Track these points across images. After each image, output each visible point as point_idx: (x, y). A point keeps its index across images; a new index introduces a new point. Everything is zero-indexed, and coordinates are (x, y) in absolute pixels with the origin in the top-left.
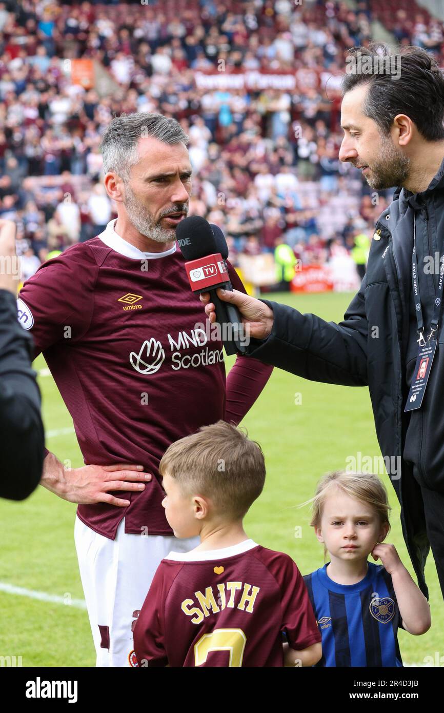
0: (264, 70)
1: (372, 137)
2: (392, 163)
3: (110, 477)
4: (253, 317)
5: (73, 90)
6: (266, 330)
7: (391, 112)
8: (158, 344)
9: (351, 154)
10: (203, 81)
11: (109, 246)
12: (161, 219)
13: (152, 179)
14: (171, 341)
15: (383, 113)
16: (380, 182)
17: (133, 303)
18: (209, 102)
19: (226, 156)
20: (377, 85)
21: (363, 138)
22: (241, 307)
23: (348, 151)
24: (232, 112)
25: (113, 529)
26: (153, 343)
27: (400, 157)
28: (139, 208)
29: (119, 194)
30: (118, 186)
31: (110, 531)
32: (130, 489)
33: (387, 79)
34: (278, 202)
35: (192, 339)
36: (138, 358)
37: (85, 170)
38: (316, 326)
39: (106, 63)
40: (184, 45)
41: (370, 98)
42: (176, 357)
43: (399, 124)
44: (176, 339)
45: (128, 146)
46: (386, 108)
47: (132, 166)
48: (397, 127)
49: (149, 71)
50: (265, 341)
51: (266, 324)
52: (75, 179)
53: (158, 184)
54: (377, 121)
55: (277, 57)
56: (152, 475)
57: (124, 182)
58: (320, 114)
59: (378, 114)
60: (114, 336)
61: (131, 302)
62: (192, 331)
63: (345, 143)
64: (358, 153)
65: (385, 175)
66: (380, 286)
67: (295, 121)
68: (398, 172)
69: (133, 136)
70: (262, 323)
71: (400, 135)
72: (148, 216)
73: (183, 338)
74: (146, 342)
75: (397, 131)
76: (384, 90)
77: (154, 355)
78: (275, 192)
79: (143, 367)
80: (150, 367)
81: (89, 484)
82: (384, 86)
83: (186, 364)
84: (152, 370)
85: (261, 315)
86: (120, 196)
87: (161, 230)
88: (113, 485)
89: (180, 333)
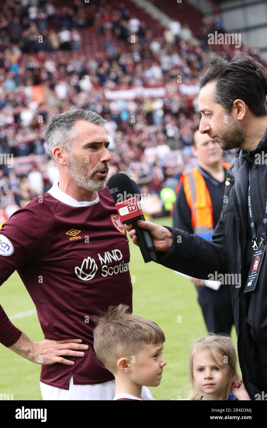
0: (146, 85)
1: (220, 117)
2: (233, 132)
3: (62, 347)
4: (161, 237)
5: (33, 106)
6: (169, 245)
7: (232, 99)
8: (92, 261)
9: (207, 128)
10: (109, 95)
11: (58, 199)
12: (94, 174)
13: (88, 146)
14: (101, 258)
15: (226, 99)
16: (226, 145)
17: (75, 235)
18: (114, 107)
19: (127, 137)
20: (221, 81)
21: (214, 117)
22: (152, 231)
23: (205, 126)
24: (128, 112)
25: (67, 383)
26: (89, 260)
27: (238, 128)
28: (80, 167)
29: (64, 160)
30: (63, 155)
31: (64, 385)
32: (75, 355)
33: (227, 77)
34: (160, 164)
35: (113, 256)
36: (81, 270)
37: (43, 152)
38: (199, 242)
39: (52, 87)
40: (98, 75)
41: (217, 91)
42: (105, 269)
43: (237, 106)
44: (103, 257)
45: (69, 127)
46: (228, 96)
47: (73, 139)
48: (235, 108)
49: (78, 89)
50: (168, 252)
51: (168, 242)
52: (38, 159)
53: (92, 149)
54: (223, 105)
55: (153, 77)
56: (89, 346)
57: (67, 151)
58: (181, 110)
59: (222, 100)
60: (63, 257)
61: (74, 234)
62: (113, 251)
63: (202, 122)
64: (212, 128)
65: (229, 140)
66: (230, 214)
67: (167, 115)
68: (237, 138)
69: (71, 121)
70: (166, 241)
71: (238, 113)
72: (85, 172)
73: (107, 255)
74: (85, 260)
75: (236, 111)
76: (226, 84)
77: (90, 268)
78: (157, 158)
79: (83, 276)
80: (88, 276)
81: (48, 352)
82: (226, 82)
83: (111, 273)
84: (89, 277)
85: (165, 236)
86: (64, 161)
87: (94, 181)
88: (64, 352)
89: (105, 253)
